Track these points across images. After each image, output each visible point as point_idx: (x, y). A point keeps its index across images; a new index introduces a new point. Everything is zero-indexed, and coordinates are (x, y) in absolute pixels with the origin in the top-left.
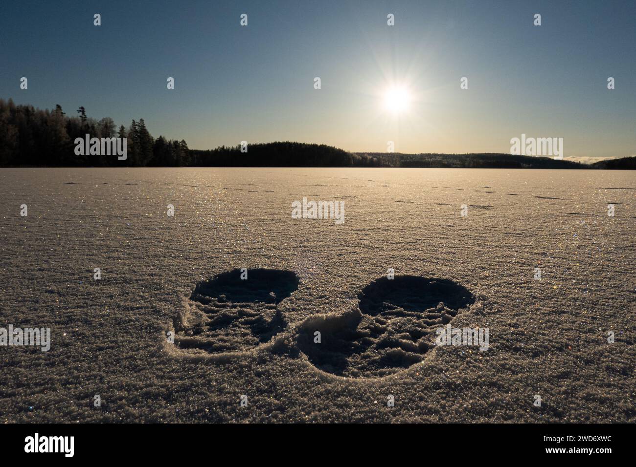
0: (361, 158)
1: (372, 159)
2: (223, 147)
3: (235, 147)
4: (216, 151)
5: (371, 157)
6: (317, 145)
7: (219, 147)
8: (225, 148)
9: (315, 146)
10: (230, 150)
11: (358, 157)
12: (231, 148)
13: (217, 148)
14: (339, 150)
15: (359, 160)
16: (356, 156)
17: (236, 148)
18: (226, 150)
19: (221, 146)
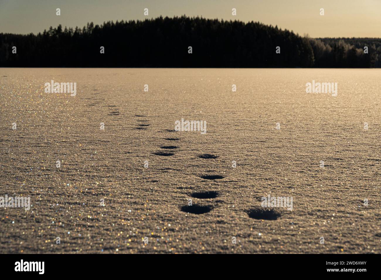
0: (330, 49)
1: (353, 50)
2: (60, 28)
3: (82, 28)
4: (46, 34)
5: (351, 48)
6: (241, 24)
7: (51, 28)
8: (63, 30)
9: (237, 25)
10: (72, 34)
11: (324, 47)
12: (74, 30)
13: (48, 30)
14: (287, 32)
15: (326, 51)
16: (322, 44)
17: (84, 29)
18: (63, 33)
19: (55, 27)
